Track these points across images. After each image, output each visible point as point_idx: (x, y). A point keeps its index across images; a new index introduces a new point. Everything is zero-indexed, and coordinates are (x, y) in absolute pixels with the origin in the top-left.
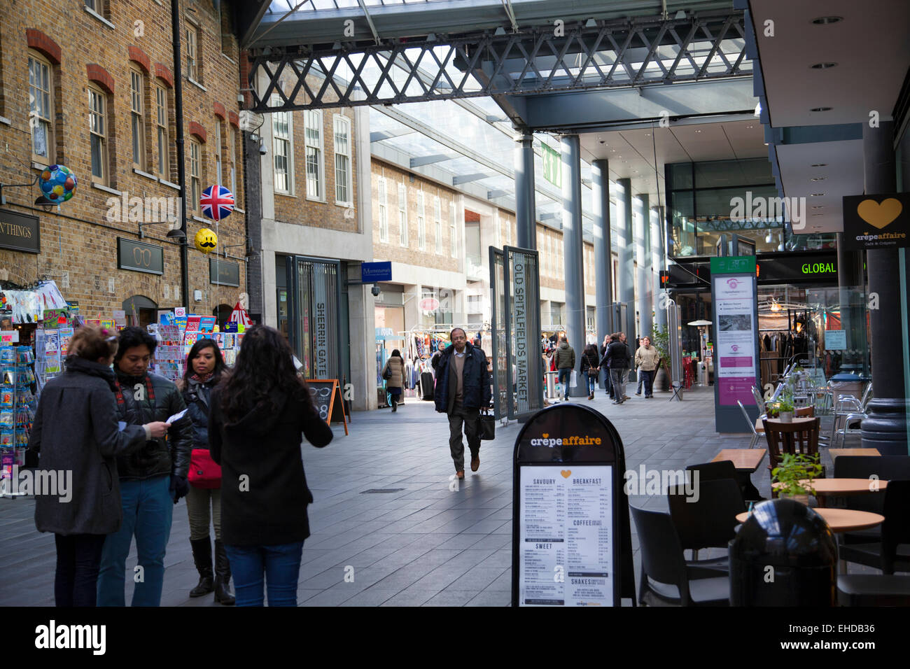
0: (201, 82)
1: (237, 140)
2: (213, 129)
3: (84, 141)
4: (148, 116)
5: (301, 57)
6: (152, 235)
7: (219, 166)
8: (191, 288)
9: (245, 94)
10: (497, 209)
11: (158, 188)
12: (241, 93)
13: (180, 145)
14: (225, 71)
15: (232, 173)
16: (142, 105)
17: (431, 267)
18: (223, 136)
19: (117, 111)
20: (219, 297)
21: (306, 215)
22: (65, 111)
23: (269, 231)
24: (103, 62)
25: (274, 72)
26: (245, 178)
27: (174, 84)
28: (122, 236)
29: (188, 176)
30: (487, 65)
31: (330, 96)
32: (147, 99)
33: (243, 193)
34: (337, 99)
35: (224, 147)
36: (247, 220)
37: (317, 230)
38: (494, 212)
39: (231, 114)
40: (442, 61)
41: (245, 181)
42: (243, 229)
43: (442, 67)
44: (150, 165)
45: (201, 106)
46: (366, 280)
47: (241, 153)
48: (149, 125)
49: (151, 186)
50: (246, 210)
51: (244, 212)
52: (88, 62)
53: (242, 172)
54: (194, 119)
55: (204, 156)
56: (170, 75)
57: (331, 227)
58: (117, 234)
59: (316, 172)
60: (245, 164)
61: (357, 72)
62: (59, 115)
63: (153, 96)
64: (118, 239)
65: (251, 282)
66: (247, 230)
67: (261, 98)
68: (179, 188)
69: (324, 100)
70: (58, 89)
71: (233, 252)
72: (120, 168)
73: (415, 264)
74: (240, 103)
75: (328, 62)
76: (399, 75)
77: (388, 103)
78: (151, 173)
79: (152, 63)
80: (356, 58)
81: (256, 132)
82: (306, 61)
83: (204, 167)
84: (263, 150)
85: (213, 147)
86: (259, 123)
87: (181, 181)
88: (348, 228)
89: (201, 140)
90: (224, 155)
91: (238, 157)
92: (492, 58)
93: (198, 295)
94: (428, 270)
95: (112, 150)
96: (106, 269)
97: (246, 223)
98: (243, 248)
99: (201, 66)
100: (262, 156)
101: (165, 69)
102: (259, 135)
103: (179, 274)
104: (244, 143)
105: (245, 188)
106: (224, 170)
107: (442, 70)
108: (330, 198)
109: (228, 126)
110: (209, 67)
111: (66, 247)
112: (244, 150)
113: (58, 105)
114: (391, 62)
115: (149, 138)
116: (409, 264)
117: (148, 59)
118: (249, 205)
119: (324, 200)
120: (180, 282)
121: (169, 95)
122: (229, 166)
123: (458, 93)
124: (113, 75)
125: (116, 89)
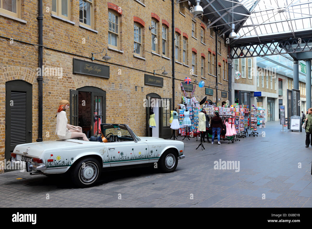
0: (220, 53)
1: (227, 65)
2: (222, 64)
3: (200, 69)
4: (211, 62)
5: (242, 46)
6: (211, 87)
7: (223, 71)
8: (218, 98)
9: (229, 55)
10: (287, 78)
11: (212, 77)
12: (228, 55)
13: (216, 68)
14: (225, 50)
15: (226, 72)
16: (210, 60)
17: (270, 92)
18: (224, 65)
19: (206, 62)
20: (223, 100)
21: (241, 81)
22: (197, 63)
23: (233, 85)
24: (204, 52)
25: (235, 50)
26: (228, 73)
27: (215, 55)
28: (206, 87)
29: (218, 74)
30: (287, 46)
31: (249, 55)
32: (211, 58)
33: (228, 77)
34: (250, 55)
35: (224, 67)
36: (229, 83)
37: (244, 84)
38: (286, 78)
39: (226, 60)
40: (276, 46)
41: (228, 74)
42: (228, 85)
43: (276, 47)
44: (211, 72)
45: (220, 59)
46: (255, 96)
47: (228, 68)
48: (211, 64)
49: (211, 77)
50: (229, 81)
51: (228, 81)
52: (201, 53)
53: (228, 72)
54: (219, 62)
55: (221, 69)
56: (215, 53)
57: (247, 84)
58: (205, 87)
59: (244, 71)
60: (228, 70)
61: (255, 49)
62: (196, 64)
63: (212, 58)
64: (206, 88)
65: (229, 96)
66: (229, 85)
67: (232, 55)
68: (216, 77)
69: (247, 56)
70: (196, 59)
71: (226, 90)
72: (206, 73)
73: (265, 92)
74: (228, 57)
75: (248, 47)
76: (265, 49)
77: (262, 56)
78: (211, 74)
79: (212, 51)
80: (255, 46)
81: (231, 63)
82: (243, 47)
83: (221, 72)
84: (232, 67)
85: (222, 67)
86: (232, 61)
87: (217, 75)
88: (251, 84)
89: (220, 66)
90: (224, 69)
91: (227, 69)
92: (289, 45)
93: (219, 99)
94: (269, 93)
95: (205, 70)
96: (203, 94)
97: (229, 84)
98: (228, 89)
99: (220, 50)
100: (232, 69)
101: (214, 52)
102: (231, 64)
103: (216, 95)
104: (228, 66)
105: (228, 76)
106: (224, 72)
107: (276, 48)
108: (247, 77)
109: (225, 63)
110: (222, 50)
111: (197, 90)
112: (228, 67)
113: (196, 62)
114: (263, 46)
115: (211, 67)
116: (264, 91)
117: (211, 50)
118: (229, 79)
119: (245, 78)
120: (216, 96)
121: (215, 57)
122: (225, 71)
123: (280, 53)
124: (205, 55)
125: (206, 58)
